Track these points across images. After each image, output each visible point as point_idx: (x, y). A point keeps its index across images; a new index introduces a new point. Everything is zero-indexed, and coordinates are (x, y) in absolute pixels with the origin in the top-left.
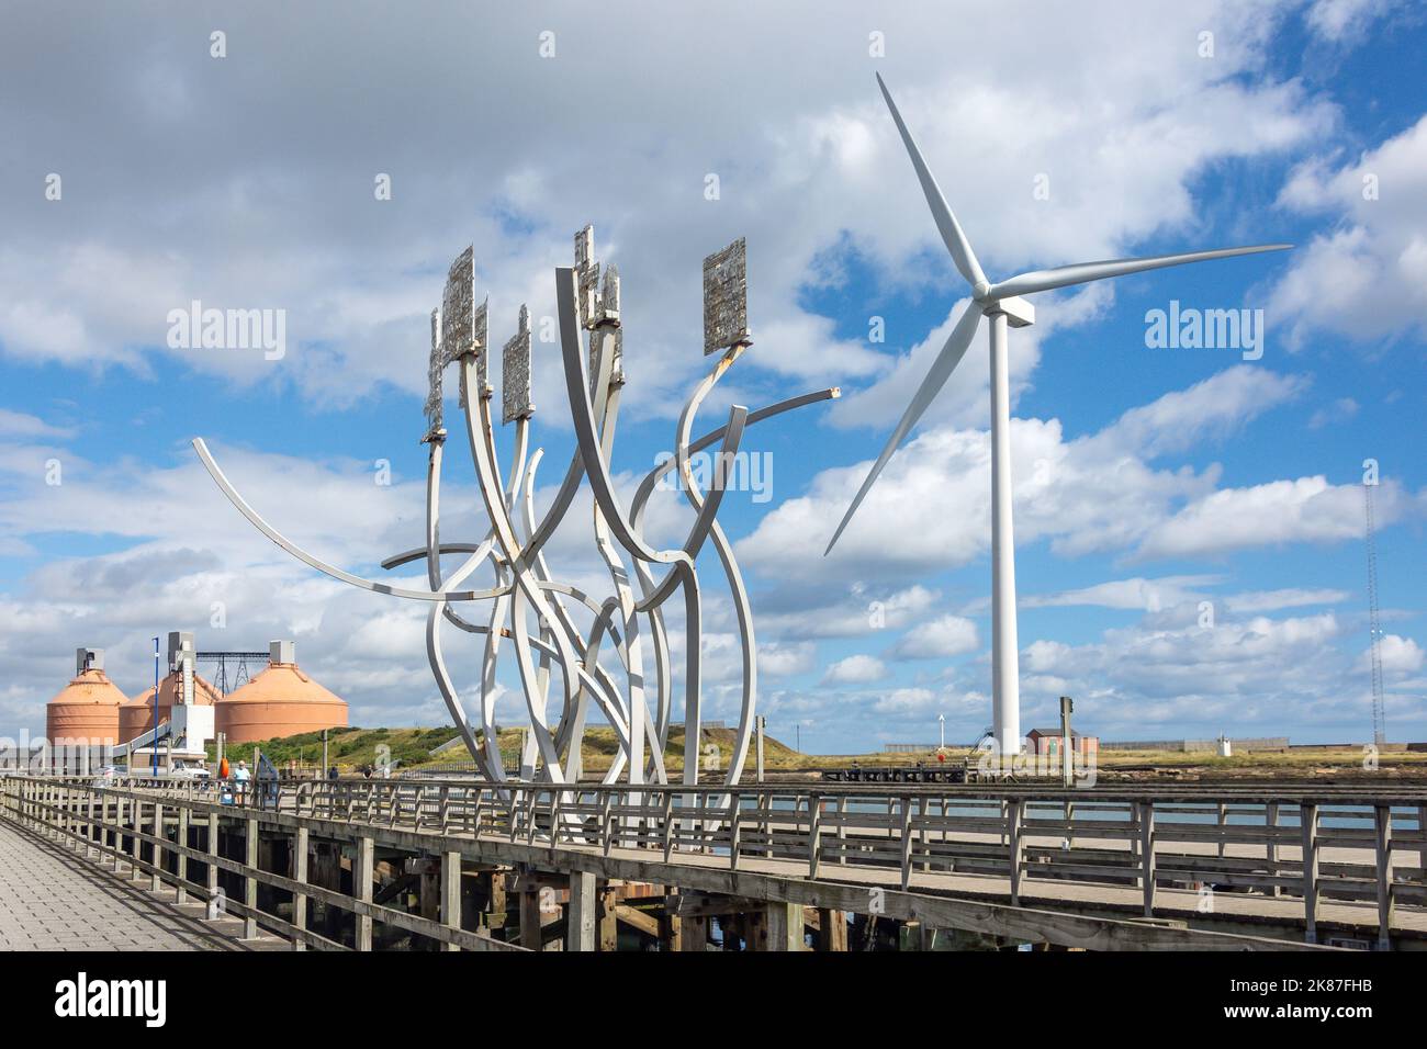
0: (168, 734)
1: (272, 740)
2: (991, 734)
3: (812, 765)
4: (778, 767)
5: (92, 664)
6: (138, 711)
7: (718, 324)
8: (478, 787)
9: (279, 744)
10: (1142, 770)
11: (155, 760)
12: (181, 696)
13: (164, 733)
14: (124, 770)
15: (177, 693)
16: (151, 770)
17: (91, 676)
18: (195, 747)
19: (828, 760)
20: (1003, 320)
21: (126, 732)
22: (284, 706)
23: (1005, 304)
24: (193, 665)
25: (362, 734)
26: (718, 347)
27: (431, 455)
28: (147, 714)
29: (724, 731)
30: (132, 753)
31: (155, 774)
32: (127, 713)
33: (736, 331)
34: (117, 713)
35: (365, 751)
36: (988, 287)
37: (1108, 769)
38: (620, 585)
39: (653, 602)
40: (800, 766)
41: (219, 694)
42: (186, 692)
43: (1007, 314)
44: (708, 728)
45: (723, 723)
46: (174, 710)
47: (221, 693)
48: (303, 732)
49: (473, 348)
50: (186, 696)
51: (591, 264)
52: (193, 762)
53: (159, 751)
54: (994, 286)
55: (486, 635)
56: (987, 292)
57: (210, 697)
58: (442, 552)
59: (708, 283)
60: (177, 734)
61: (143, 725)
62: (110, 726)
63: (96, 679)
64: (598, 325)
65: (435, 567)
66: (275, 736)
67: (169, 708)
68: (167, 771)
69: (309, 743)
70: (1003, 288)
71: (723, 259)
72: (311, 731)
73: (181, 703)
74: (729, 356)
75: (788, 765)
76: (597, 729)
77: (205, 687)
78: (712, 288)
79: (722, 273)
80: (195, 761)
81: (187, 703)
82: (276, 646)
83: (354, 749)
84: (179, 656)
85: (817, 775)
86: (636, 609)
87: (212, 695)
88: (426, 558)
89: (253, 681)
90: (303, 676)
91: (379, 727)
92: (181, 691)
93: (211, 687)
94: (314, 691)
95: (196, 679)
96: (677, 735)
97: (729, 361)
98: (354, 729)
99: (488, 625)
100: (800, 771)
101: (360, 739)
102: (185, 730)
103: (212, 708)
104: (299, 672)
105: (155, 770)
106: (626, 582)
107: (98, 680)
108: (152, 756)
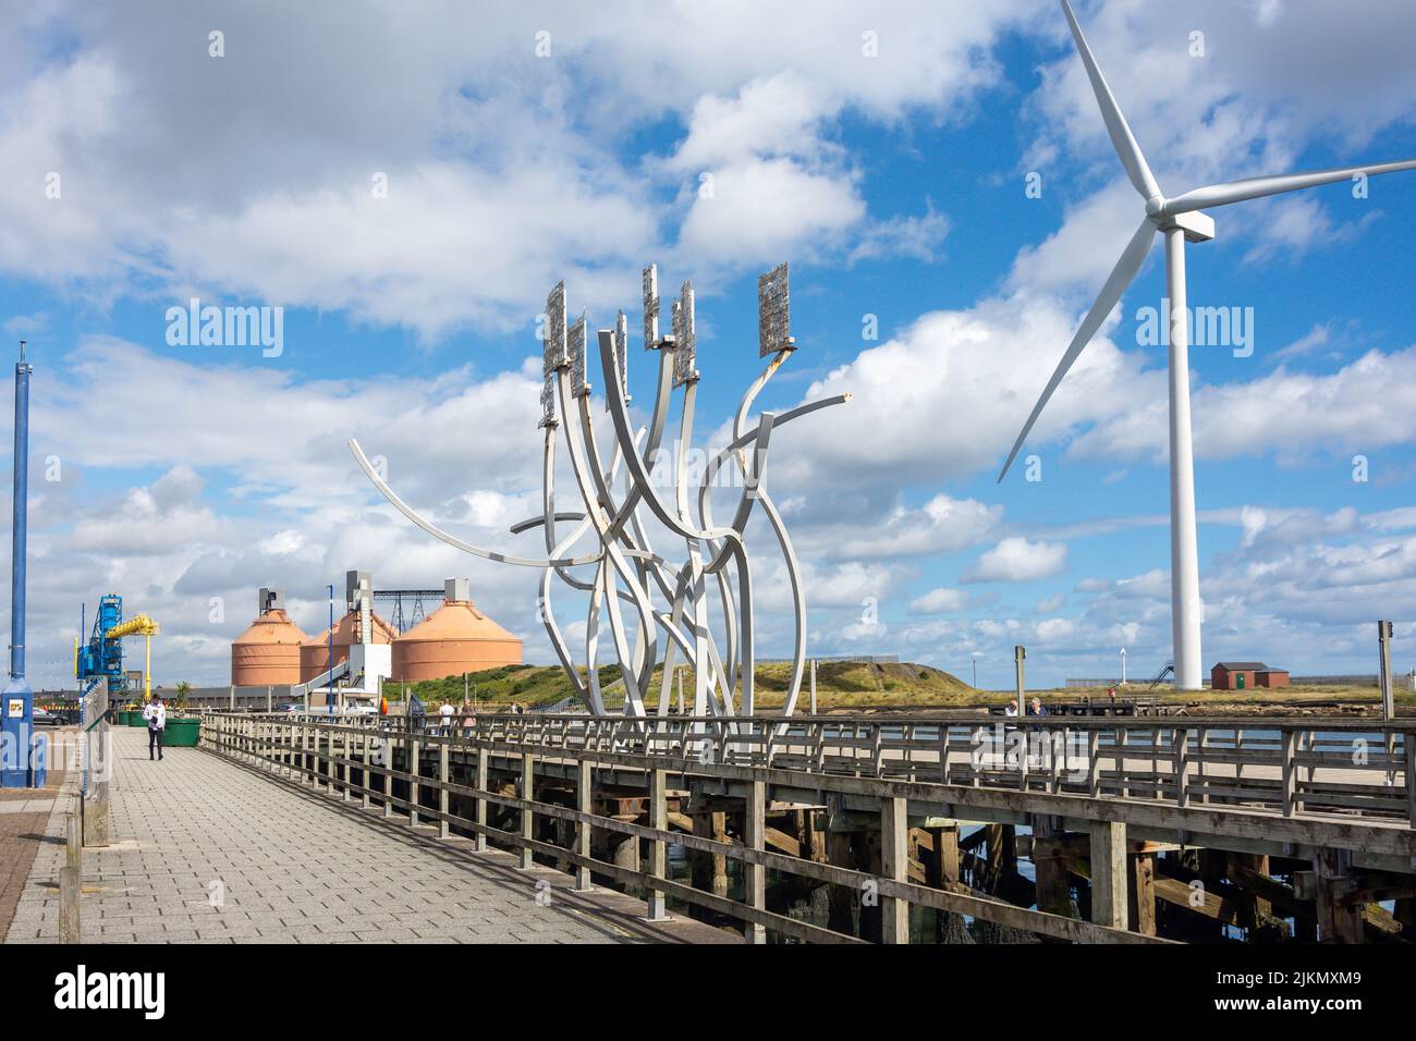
0: (347, 673)
1: (448, 678)
2: (1171, 669)
3: (983, 701)
4: (949, 703)
5: (274, 604)
6: (318, 651)
7: (769, 332)
8: (586, 720)
9: (454, 682)
10: (1325, 706)
11: (331, 700)
12: (359, 635)
13: (342, 673)
14: (302, 709)
15: (356, 632)
16: (328, 708)
17: (273, 616)
18: (371, 687)
19: (999, 696)
20: (1179, 237)
21: (307, 672)
22: (459, 644)
23: (1180, 219)
24: (370, 603)
25: (537, 671)
26: (769, 352)
27: (547, 439)
28: (326, 654)
29: (897, 666)
30: (310, 694)
31: (331, 711)
32: (308, 652)
33: (782, 340)
34: (298, 652)
35: (538, 689)
36: (1162, 202)
37: (1289, 705)
38: (692, 552)
39: (717, 566)
40: (971, 702)
41: (396, 632)
42: (364, 631)
43: (1184, 229)
44: (880, 663)
45: (897, 657)
46: (353, 648)
47: (398, 630)
48: (478, 670)
49: (565, 363)
50: (364, 635)
51: (655, 296)
52: (365, 701)
53: (335, 690)
54: (1170, 201)
55: (591, 592)
56: (1161, 208)
57: (387, 636)
58: (557, 519)
59: (762, 297)
60: (355, 673)
61: (323, 664)
62: (292, 667)
63: (278, 619)
64: (660, 347)
65: (550, 531)
66: (450, 674)
67: (348, 646)
68: (342, 709)
69: (483, 681)
70: (1179, 203)
71: (773, 278)
72: (485, 669)
73: (358, 642)
74: (777, 360)
75: (958, 702)
76: (768, 665)
77: (382, 626)
78: (765, 303)
79: (771, 290)
80: (367, 700)
81: (364, 642)
82: (451, 584)
83: (528, 687)
84: (357, 595)
85: (986, 711)
86: (703, 572)
87: (390, 634)
88: (543, 525)
89: (429, 619)
90: (477, 612)
91: (552, 665)
92: (359, 629)
93: (388, 625)
94: (490, 629)
95: (374, 618)
96: (848, 670)
97: (778, 365)
98: (528, 667)
99: (592, 583)
100: (970, 707)
101: (533, 676)
102: (363, 669)
103: (389, 647)
104: (473, 609)
105: (331, 708)
106: (697, 549)
107: (280, 620)
108: (328, 696)
